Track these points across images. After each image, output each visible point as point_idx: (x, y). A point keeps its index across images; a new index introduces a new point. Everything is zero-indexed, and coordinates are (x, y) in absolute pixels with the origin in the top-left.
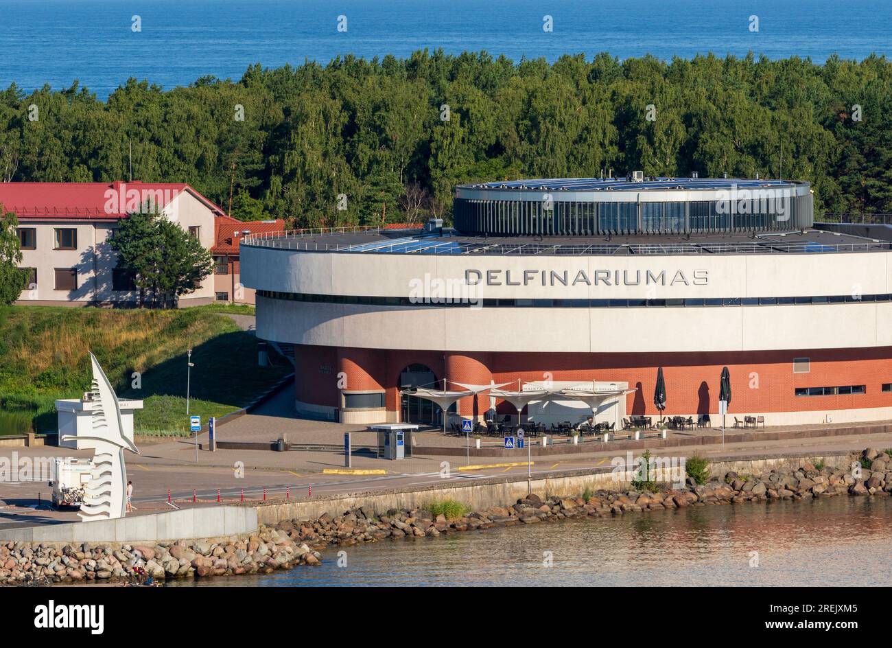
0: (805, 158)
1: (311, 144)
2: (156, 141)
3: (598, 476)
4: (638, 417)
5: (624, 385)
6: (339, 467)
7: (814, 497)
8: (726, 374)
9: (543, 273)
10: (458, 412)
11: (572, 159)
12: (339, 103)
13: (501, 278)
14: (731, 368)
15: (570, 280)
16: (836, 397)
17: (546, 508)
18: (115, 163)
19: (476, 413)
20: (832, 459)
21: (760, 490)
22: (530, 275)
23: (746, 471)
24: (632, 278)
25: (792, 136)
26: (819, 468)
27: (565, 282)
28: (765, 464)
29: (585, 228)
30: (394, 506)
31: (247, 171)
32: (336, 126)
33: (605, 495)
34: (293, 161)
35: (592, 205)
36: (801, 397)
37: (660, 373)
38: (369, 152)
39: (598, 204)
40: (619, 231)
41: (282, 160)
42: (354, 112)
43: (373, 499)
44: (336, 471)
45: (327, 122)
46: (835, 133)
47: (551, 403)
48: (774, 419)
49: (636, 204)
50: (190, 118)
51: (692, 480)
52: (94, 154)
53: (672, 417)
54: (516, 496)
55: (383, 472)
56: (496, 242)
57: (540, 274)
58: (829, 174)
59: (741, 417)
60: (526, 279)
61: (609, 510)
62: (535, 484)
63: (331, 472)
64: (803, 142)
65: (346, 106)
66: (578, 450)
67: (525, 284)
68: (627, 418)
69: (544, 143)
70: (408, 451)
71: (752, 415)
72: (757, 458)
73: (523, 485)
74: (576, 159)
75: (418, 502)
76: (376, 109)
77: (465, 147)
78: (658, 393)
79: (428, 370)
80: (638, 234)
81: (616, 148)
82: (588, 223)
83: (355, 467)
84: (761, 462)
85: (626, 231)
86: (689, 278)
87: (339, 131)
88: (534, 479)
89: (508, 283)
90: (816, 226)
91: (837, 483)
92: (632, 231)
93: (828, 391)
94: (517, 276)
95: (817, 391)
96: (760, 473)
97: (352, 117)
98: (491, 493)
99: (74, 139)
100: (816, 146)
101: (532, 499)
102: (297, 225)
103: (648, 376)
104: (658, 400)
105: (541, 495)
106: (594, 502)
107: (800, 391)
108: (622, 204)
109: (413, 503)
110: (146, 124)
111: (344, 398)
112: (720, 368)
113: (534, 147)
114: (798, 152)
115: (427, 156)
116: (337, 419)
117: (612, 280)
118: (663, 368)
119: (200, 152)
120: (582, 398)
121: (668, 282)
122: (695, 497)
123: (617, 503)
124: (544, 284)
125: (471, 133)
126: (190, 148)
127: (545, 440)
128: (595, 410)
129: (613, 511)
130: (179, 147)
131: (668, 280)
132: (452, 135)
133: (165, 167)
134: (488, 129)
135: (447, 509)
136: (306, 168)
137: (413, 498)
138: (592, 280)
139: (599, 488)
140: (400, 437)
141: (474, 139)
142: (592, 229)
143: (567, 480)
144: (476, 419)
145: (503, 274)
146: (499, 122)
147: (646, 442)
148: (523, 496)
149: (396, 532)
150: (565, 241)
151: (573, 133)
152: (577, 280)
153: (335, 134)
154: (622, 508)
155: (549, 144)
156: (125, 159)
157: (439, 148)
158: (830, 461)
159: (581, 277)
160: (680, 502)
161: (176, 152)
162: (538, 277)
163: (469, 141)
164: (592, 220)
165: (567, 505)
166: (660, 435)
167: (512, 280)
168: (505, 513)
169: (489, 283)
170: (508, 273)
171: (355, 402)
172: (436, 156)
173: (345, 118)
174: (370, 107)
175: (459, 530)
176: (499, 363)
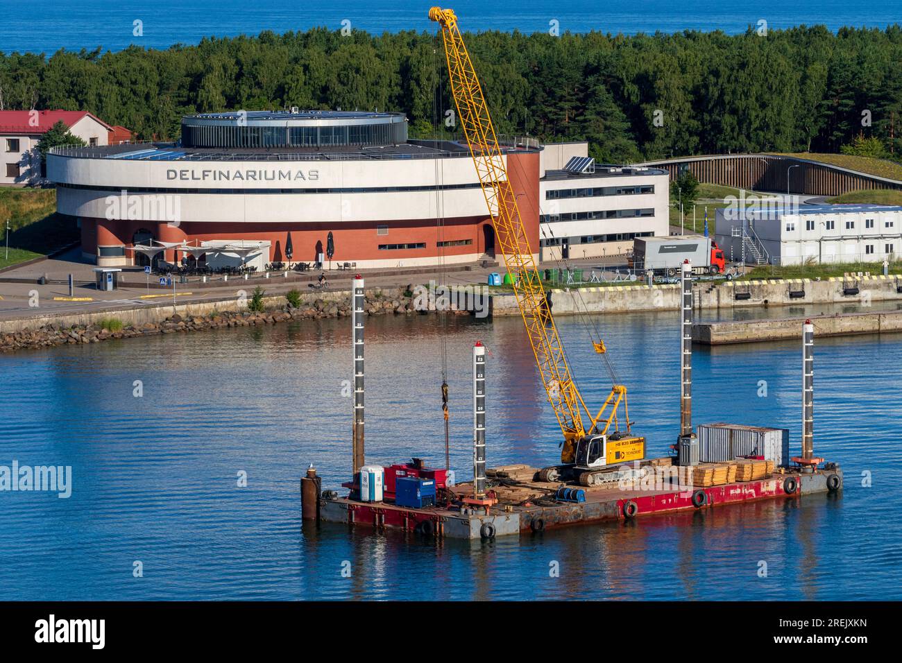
0: (509, 95)
1: (214, 85)
2: (120, 84)
3: (224, 302)
4: (277, 263)
5: (269, 243)
6: (65, 296)
7: (369, 315)
8: (330, 236)
9: (215, 172)
10: (165, 260)
11: (370, 95)
12: (233, 61)
13: (189, 175)
14: (334, 232)
15: (231, 176)
16: (406, 250)
17: (182, 323)
18: (92, 98)
19: (176, 260)
20: (388, 291)
21: (334, 311)
22: (206, 173)
23: (328, 299)
24: (270, 175)
25: (501, 81)
26: (377, 296)
27: (228, 178)
28: (342, 294)
29: (254, 143)
30: (77, 322)
31: (179, 102)
32: (231, 75)
33: (227, 314)
34: (202, 96)
35: (258, 128)
36: (383, 250)
37: (289, 235)
38: (248, 91)
39: (262, 128)
40: (275, 145)
41: (197, 96)
42: (242, 66)
43: (61, 318)
44: (61, 299)
45: (225, 72)
46: (528, 79)
47: (220, 254)
48: (362, 265)
49: (286, 128)
50: (142, 69)
51: (291, 305)
52: (81, 92)
53: (298, 263)
54: (165, 316)
55: (91, 299)
56: (198, 152)
57: (212, 173)
58: (525, 105)
59: (342, 263)
60: (204, 176)
61: (226, 324)
62: (178, 308)
63: (58, 299)
64: (508, 85)
65: (238, 63)
66: (226, 284)
67: (204, 179)
68: (269, 263)
69: (352, 85)
70: (115, 285)
71: (349, 262)
72: (337, 290)
73: (171, 308)
74: (372, 95)
75: (94, 320)
76: (255, 64)
77: (307, 87)
78: (287, 248)
79: (150, 232)
80: (287, 147)
81: (399, 88)
82: (256, 140)
83: (76, 296)
84: (339, 293)
85: (279, 145)
86: (307, 176)
87: (233, 77)
88: (178, 304)
89: (193, 178)
90: (409, 142)
91: (387, 306)
92: (283, 145)
93: (401, 246)
94: (198, 174)
95: (393, 247)
96: (339, 300)
97: (241, 69)
98: (147, 314)
99: (72, 82)
100: (515, 88)
101: (176, 318)
102: (139, 138)
103: (282, 236)
104: (287, 253)
105: (183, 315)
106: (217, 319)
107: (381, 247)
108: (277, 128)
109: (90, 321)
110: (114, 73)
111: (99, 250)
112: (327, 232)
113: (345, 88)
114: (505, 91)
115: (284, 93)
116: (95, 262)
117: (257, 177)
118: (291, 232)
119: (146, 91)
120: (235, 251)
121: (293, 177)
122: (288, 316)
123: (233, 320)
124: (215, 179)
125: (310, 79)
126: (140, 88)
127: (205, 279)
128: (243, 259)
129: (229, 325)
130: (134, 87)
131: (293, 176)
132: (298, 80)
133: (125, 99)
134: (321, 76)
135: (111, 325)
136: (210, 100)
137: (90, 317)
138: (245, 177)
139: (225, 310)
140: (110, 277)
141: (312, 82)
142: (258, 143)
143: (202, 305)
144: (176, 264)
145: (190, 172)
146: (328, 73)
147: (272, 279)
148: (170, 315)
149: (71, 340)
150: (242, 151)
151: (371, 79)
152: (235, 177)
153: (231, 79)
154: (236, 323)
155: (354, 85)
156: (99, 95)
157: (290, 88)
158: (386, 292)
159: (238, 175)
160: (277, 319)
161: (132, 90)
162: (211, 174)
163: (309, 84)
164: (258, 137)
165: (197, 321)
166: (283, 275)
167: (195, 177)
168: (153, 327)
169: (181, 179)
170: (193, 172)
171: (107, 253)
172: (288, 93)
173: (236, 69)
174: (251, 62)
175: (116, 338)
176: (190, 228)
